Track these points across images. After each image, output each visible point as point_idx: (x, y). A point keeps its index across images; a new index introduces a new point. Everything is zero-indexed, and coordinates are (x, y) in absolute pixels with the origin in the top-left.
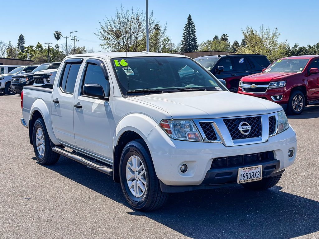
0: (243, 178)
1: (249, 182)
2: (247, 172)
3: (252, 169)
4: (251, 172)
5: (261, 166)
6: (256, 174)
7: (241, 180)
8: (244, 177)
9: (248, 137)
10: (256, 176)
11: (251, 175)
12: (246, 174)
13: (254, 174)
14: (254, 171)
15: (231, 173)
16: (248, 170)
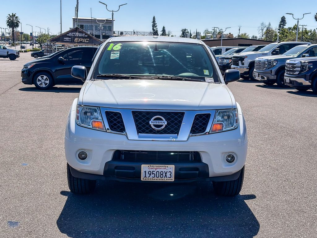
0: (147, 175)
1: (156, 180)
2: (154, 170)
3: (160, 167)
4: (160, 170)
5: (174, 166)
6: (166, 174)
7: (145, 177)
8: (150, 174)
9: (161, 133)
10: (166, 176)
11: (160, 174)
12: (153, 171)
13: (164, 173)
14: (163, 170)
15: (133, 168)
16: (156, 167)
